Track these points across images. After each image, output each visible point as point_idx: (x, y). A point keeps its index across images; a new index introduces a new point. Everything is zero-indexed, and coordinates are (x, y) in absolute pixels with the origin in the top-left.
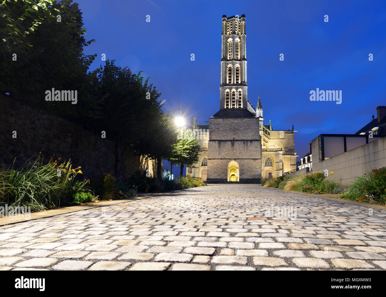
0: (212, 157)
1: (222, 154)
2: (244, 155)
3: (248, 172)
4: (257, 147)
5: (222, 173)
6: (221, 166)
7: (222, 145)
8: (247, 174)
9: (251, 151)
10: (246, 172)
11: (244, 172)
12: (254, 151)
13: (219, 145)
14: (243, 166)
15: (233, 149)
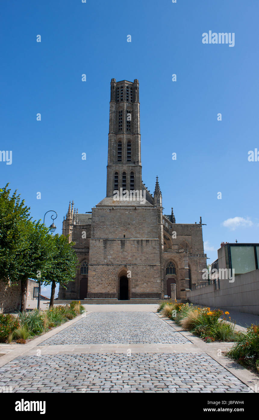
0: (95, 262)
1: (108, 257)
2: (139, 259)
3: (143, 284)
4: (155, 248)
5: (109, 285)
6: (107, 275)
7: (108, 245)
8: (142, 287)
9: (147, 253)
10: (140, 283)
11: (138, 283)
12: (151, 253)
13: (104, 246)
14: (136, 275)
15: (123, 251)
